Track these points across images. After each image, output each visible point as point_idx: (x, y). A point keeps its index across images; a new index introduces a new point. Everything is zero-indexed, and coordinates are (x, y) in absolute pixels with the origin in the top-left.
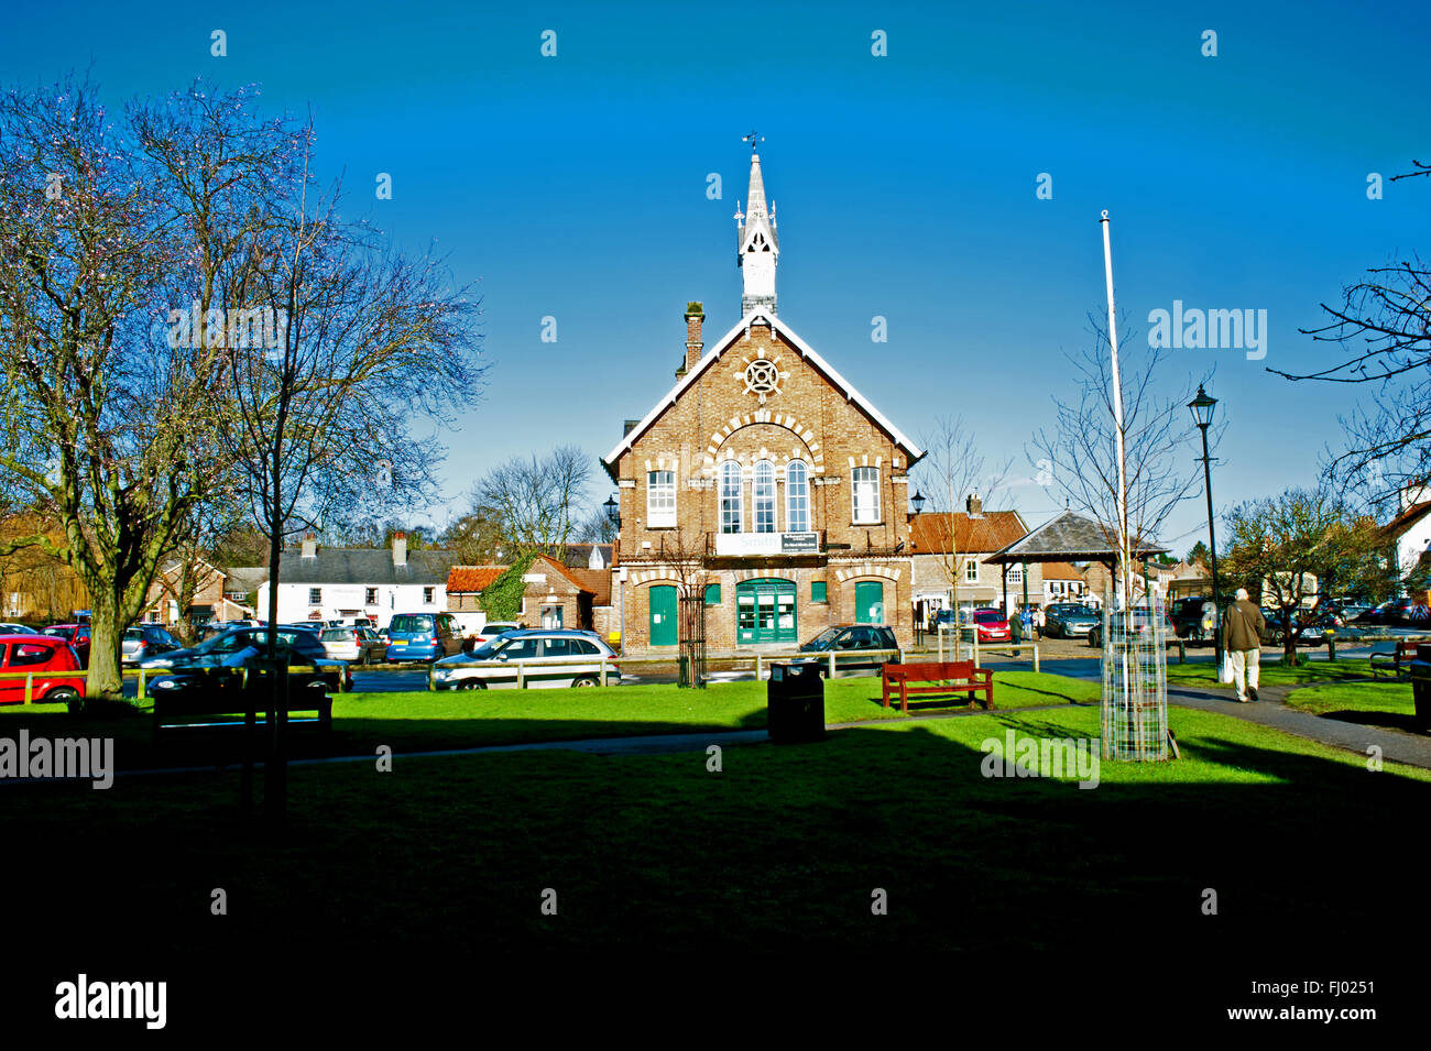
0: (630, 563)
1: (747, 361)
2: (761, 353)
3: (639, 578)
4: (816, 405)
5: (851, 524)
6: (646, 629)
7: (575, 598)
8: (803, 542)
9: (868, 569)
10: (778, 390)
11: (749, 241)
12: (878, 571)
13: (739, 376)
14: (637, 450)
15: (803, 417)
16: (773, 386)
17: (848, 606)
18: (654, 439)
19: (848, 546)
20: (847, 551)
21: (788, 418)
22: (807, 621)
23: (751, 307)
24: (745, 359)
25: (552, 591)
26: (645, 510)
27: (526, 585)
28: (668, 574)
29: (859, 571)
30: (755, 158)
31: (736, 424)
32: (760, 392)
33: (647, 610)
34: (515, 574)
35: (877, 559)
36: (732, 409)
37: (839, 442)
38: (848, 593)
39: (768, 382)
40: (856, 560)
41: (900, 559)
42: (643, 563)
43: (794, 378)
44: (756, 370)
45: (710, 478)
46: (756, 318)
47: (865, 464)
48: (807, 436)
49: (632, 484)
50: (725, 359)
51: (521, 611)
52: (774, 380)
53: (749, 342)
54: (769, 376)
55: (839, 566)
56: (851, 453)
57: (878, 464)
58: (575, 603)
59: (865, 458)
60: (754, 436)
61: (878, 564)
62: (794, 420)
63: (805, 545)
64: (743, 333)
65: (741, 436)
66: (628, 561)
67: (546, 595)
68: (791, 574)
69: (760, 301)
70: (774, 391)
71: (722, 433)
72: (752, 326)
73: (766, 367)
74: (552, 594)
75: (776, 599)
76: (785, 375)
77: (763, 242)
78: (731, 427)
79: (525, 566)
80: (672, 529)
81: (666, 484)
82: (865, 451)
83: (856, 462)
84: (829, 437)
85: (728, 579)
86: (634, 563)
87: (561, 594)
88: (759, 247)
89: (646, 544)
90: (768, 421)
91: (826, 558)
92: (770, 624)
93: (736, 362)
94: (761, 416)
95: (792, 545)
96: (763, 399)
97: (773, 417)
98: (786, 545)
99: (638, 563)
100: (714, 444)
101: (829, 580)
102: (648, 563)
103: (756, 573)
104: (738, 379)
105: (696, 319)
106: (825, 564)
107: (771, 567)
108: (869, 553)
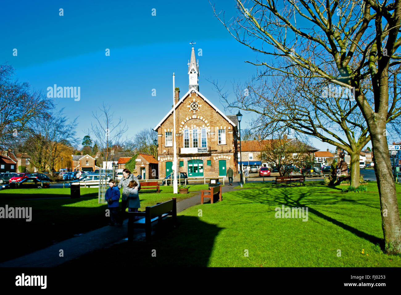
0: (160, 156)
1: (191, 102)
2: (194, 100)
3: (163, 160)
4: (209, 113)
5: (218, 145)
6: (165, 173)
7: (148, 165)
8: (203, 150)
9: (222, 157)
10: (198, 110)
11: (190, 71)
12: (225, 157)
13: (188, 106)
14: (163, 127)
15: (205, 116)
16: (197, 109)
17: (217, 167)
18: (167, 124)
19: (217, 151)
20: (217, 152)
21: (201, 117)
22: (206, 171)
23: (190, 88)
24: (190, 102)
25: (142, 163)
26: (165, 142)
27: (136, 162)
28: (170, 159)
29: (219, 157)
30: (193, 48)
31: (187, 119)
32: (194, 110)
33: (165, 168)
34: (133, 159)
35: (224, 154)
36: (187, 115)
37: (214, 123)
38: (217, 163)
39: (196, 108)
40: (219, 154)
41: (230, 154)
42: (164, 156)
43: (203, 107)
44: (193, 104)
45: (181, 133)
46: (192, 91)
47: (221, 129)
48: (206, 122)
49: (161, 136)
50: (184, 102)
51: (135, 168)
52: (197, 107)
53: (191, 97)
54: (196, 106)
55: (214, 156)
56: (218, 126)
57: (225, 129)
58: (148, 166)
59: (221, 127)
60: (192, 122)
61: (225, 155)
62: (202, 118)
63: (204, 150)
64: (189, 95)
65: (189, 122)
66: (160, 155)
67: (141, 164)
68: (202, 158)
69: (193, 86)
70: (197, 110)
71: (184, 122)
72: (191, 93)
73: (195, 104)
74: (143, 164)
75: (198, 165)
76: (200, 106)
77: (194, 71)
78: (186, 120)
79: (136, 157)
80: (171, 147)
81: (170, 135)
82: (221, 125)
83: (219, 128)
84: (212, 122)
85: (185, 160)
86: (162, 156)
87: (145, 164)
88: (193, 72)
89: (165, 151)
90: (196, 118)
91: (211, 154)
92: (197, 171)
93: (188, 103)
94: (194, 117)
95: (200, 151)
96: (194, 112)
97: (197, 117)
98: (199, 151)
99: (163, 156)
100: (182, 124)
101: (212, 159)
102: (165, 156)
103: (192, 158)
104: (188, 107)
105: (177, 92)
106: (211, 155)
107: (196, 156)
108: (222, 152)
